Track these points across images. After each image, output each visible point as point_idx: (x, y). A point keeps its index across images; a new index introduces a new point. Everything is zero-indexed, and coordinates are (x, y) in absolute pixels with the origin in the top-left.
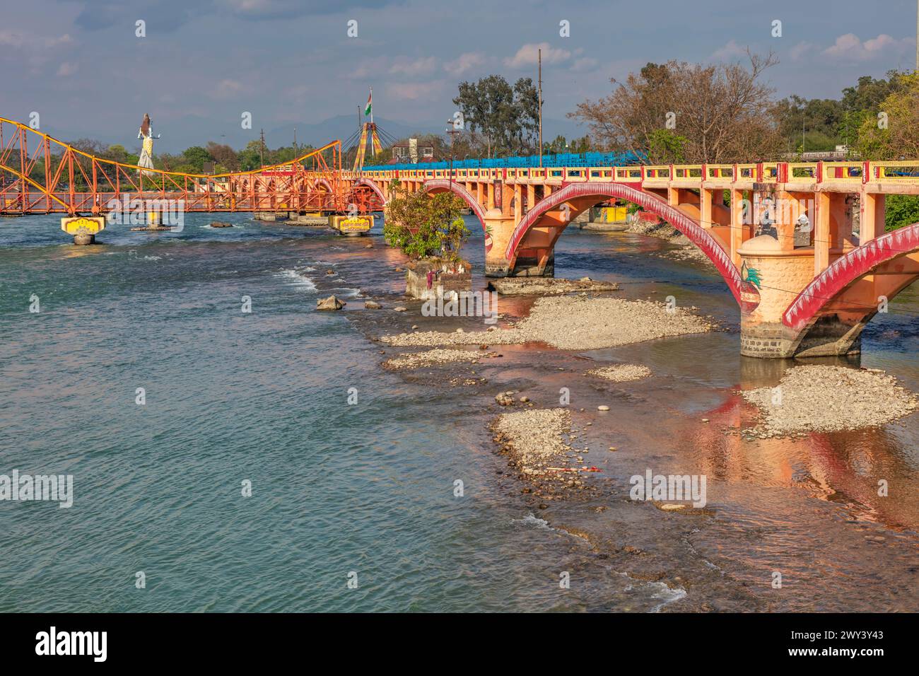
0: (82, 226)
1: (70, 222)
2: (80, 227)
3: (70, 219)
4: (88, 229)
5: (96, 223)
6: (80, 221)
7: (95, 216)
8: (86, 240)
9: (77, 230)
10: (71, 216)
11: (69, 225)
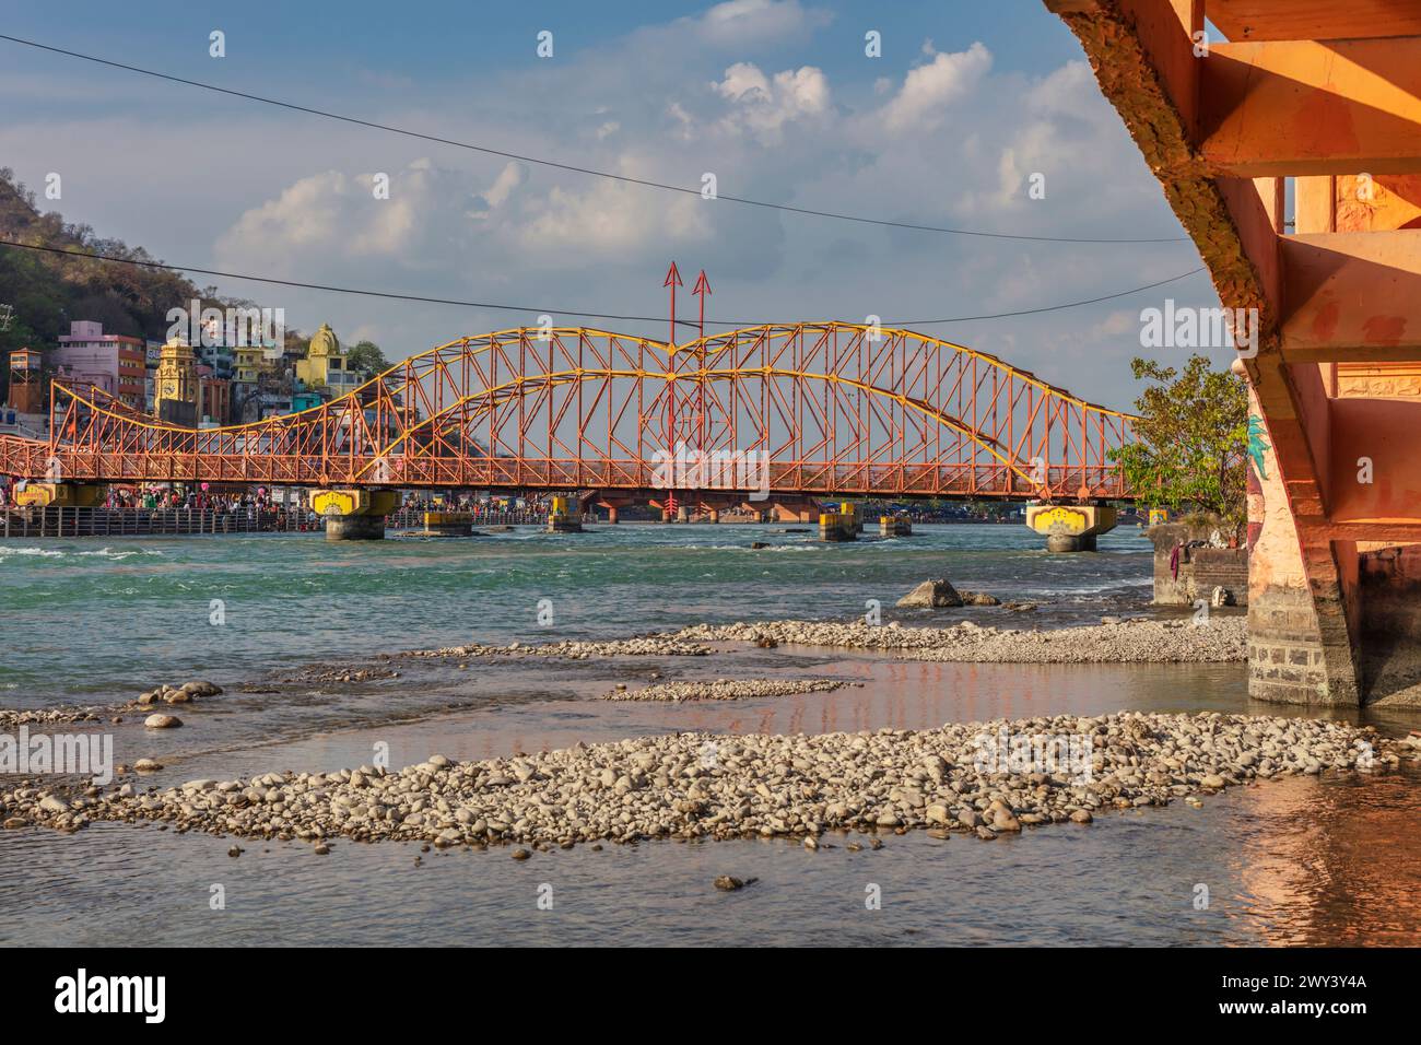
0: (1059, 520)
1: (1041, 513)
2: (1055, 522)
3: (1040, 509)
4: (1068, 526)
5: (1082, 517)
6: (1056, 511)
7: (1082, 504)
8: (1063, 544)
9: (1050, 527)
10: (1043, 503)
11: (1038, 517)
